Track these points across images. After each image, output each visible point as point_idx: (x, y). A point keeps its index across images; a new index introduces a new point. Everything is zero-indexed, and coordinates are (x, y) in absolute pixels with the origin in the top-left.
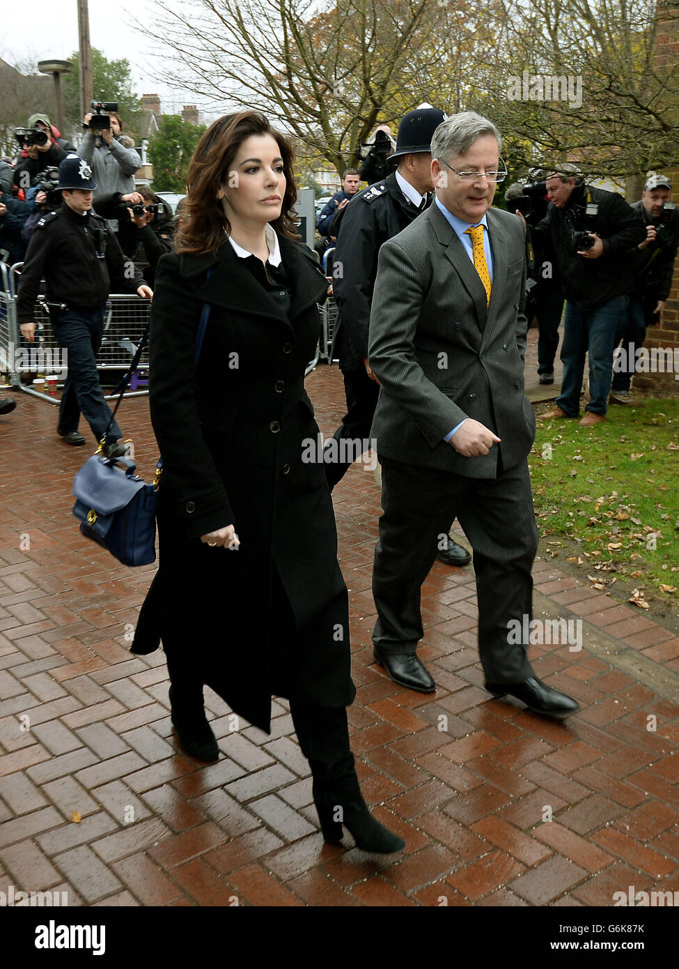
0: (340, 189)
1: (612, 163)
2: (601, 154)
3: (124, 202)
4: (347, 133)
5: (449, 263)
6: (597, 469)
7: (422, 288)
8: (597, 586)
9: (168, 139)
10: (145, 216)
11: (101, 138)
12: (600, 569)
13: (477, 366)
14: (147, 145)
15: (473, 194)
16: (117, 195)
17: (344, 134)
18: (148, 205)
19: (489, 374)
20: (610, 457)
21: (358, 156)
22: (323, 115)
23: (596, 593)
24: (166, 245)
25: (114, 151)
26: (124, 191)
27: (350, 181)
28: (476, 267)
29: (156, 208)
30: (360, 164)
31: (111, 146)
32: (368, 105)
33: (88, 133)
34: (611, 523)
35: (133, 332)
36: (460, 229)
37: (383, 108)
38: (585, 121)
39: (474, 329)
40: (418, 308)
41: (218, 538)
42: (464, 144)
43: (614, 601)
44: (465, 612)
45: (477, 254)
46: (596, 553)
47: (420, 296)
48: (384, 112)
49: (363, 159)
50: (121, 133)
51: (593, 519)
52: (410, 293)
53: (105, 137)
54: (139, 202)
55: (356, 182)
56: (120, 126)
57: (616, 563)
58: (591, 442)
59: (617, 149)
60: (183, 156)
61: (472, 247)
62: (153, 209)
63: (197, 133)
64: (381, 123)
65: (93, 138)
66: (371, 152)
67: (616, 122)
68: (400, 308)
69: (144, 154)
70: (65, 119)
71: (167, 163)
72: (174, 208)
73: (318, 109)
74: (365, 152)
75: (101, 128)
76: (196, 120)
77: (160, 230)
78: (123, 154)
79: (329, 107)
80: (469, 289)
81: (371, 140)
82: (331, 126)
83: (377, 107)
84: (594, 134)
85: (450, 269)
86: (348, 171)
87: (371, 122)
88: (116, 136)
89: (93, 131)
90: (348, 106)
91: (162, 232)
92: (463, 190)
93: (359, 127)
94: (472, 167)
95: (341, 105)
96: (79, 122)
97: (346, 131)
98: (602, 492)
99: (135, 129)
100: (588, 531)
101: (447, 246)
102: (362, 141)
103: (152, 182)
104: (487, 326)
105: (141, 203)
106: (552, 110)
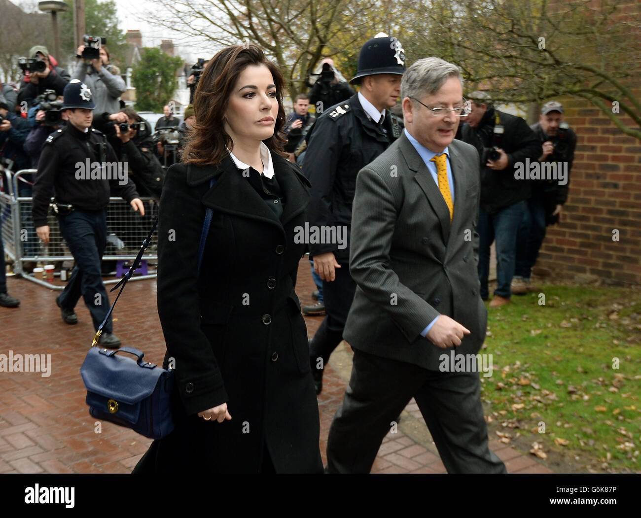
0: (292, 111)
1: (515, 92)
2: (506, 83)
3: (112, 120)
4: (298, 64)
5: (417, 185)
6: (503, 343)
7: (396, 208)
8: (504, 440)
9: (148, 67)
10: (129, 133)
11: (92, 66)
12: (507, 426)
13: (441, 275)
14: (131, 72)
15: (443, 126)
16: (106, 115)
17: (295, 65)
18: (131, 123)
19: (452, 281)
20: (515, 333)
21: (306, 84)
22: (278, 50)
23: (503, 446)
24: (146, 157)
25: (103, 78)
26: (111, 111)
27: (301, 105)
28: (441, 190)
29: (139, 126)
30: (309, 90)
31: (100, 74)
32: (315, 42)
33: (81, 62)
34: (515, 387)
35: (118, 229)
36: (426, 157)
37: (328, 44)
38: (493, 57)
39: (439, 243)
40: (393, 225)
41: (213, 414)
42: (435, 85)
43: (517, 453)
44: (395, 462)
45: (441, 179)
46: (503, 412)
47: (393, 214)
48: (329, 48)
49: (311, 86)
50: (108, 62)
51: (501, 384)
52: (386, 213)
53: (96, 65)
54: (124, 120)
55: (306, 105)
56: (108, 56)
57: (519, 421)
58: (499, 321)
59: (518, 80)
60: (161, 82)
61: (437, 172)
62: (136, 126)
63: (173, 63)
64: (326, 57)
65: (85, 66)
66: (318, 81)
67: (516, 58)
68: (378, 226)
69: (129, 80)
70: (61, 50)
71: (147, 87)
72: (153, 126)
73: (273, 44)
74: (313, 80)
75: (91, 58)
76: (172, 52)
77: (141, 144)
78: (110, 80)
79: (283, 43)
80: (435, 208)
81: (318, 70)
82: (285, 59)
83: (322, 44)
84: (499, 68)
85: (419, 191)
86: (299, 96)
87: (317, 56)
88: (104, 65)
89: (85, 60)
90: (299, 43)
91: (142, 145)
92: (434, 124)
93: (308, 60)
94: (442, 103)
95: (293, 42)
96: (73, 53)
97: (297, 63)
98: (508, 361)
99: (120, 59)
100: (496, 394)
101: (416, 172)
102: (310, 71)
103: (135, 103)
104: (450, 240)
105: (126, 122)
106: (465, 47)
